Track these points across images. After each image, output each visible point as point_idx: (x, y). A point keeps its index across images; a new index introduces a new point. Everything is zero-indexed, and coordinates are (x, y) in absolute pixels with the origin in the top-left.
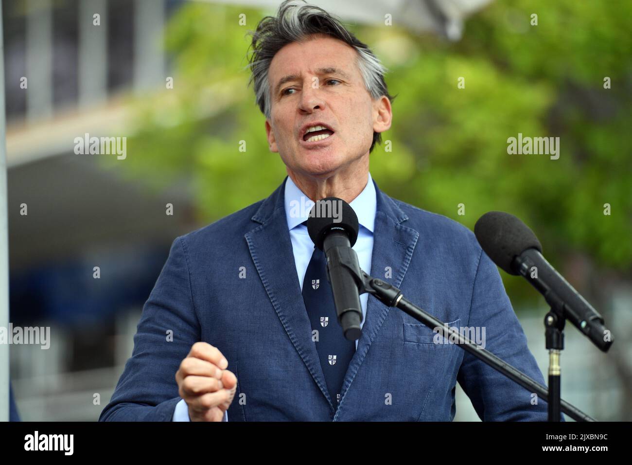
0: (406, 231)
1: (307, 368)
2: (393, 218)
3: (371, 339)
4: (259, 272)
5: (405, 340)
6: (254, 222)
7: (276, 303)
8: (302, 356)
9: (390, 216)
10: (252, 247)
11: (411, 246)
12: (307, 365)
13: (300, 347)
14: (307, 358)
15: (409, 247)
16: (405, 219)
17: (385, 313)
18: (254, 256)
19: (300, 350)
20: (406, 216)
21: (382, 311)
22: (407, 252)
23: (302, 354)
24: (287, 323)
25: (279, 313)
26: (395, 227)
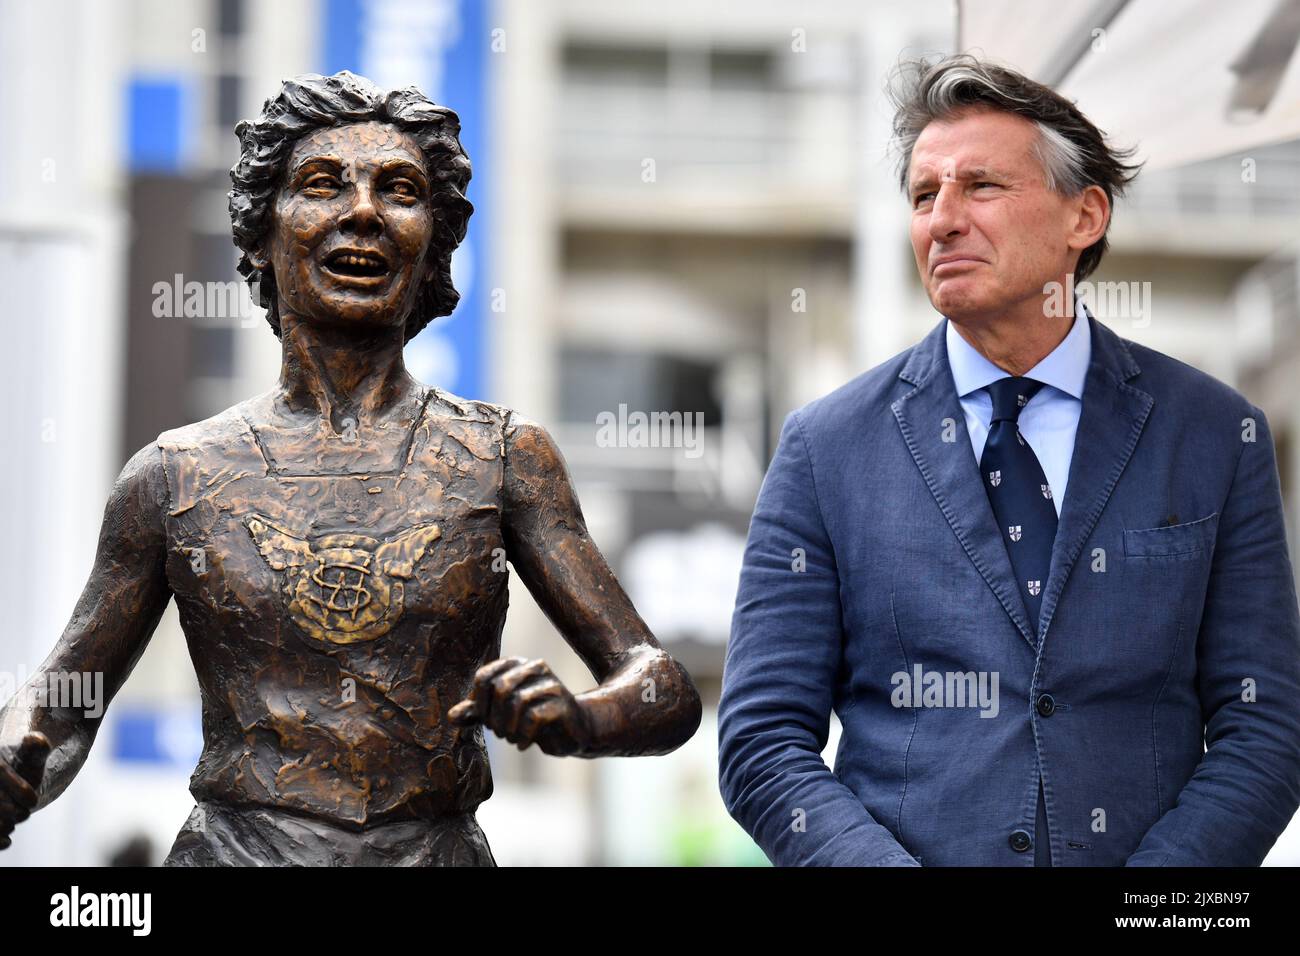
0: (1133, 395)
1: (1000, 601)
2: (1116, 373)
3: (1070, 557)
4: (918, 463)
5: (1125, 554)
6: (903, 381)
7: (947, 509)
8: (992, 586)
9: (1111, 369)
10: (905, 425)
11: (1140, 420)
12: (1000, 597)
13: (987, 572)
14: (1000, 588)
15: (1137, 420)
16: (1134, 374)
17: (1093, 518)
18: (908, 439)
19: (988, 576)
20: (1137, 367)
21: (1087, 515)
22: (1133, 427)
23: (991, 583)
24: (966, 538)
25: (953, 524)
26: (1118, 387)
